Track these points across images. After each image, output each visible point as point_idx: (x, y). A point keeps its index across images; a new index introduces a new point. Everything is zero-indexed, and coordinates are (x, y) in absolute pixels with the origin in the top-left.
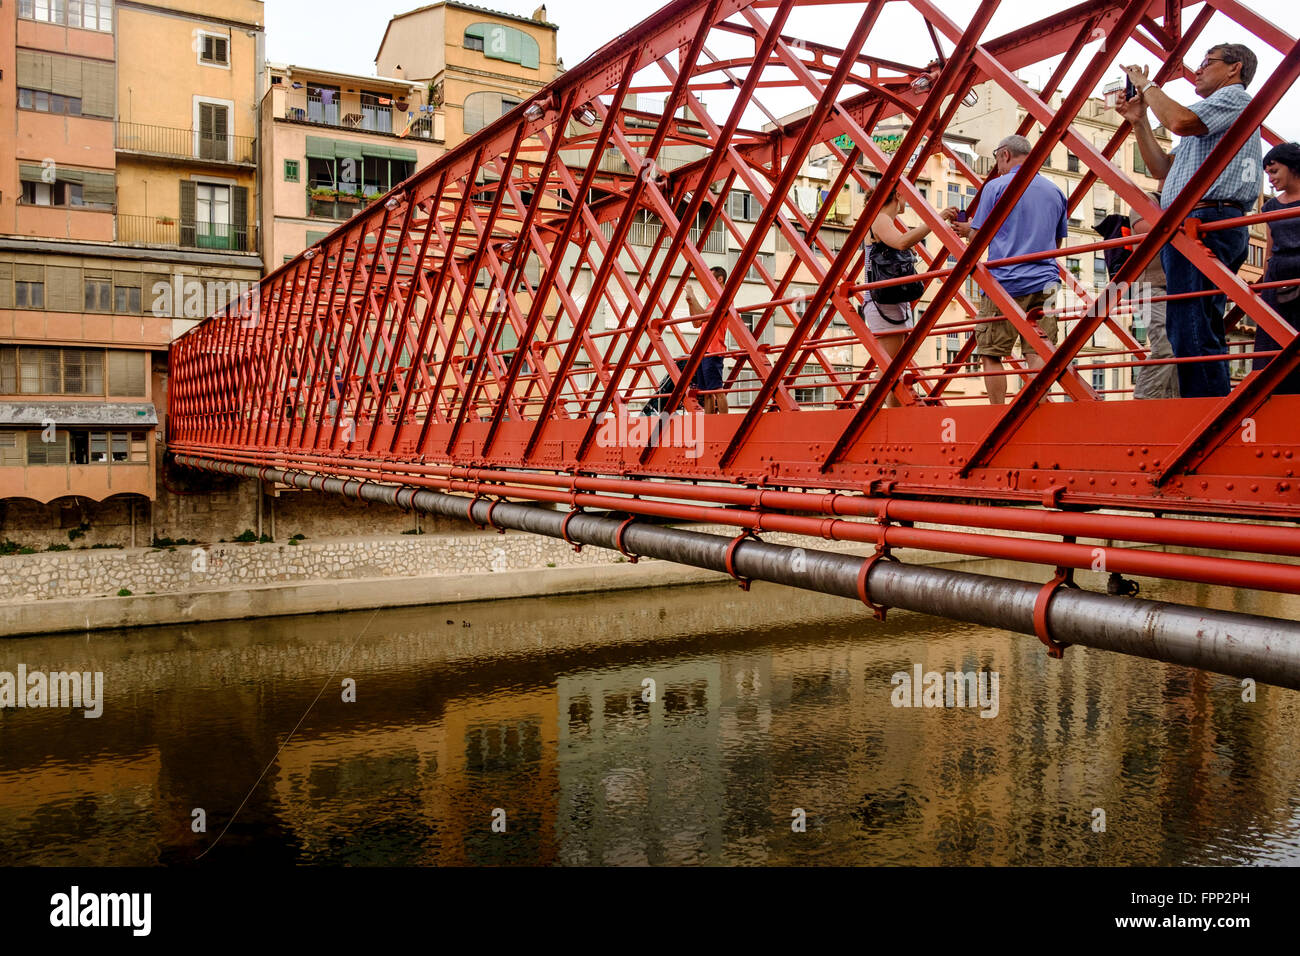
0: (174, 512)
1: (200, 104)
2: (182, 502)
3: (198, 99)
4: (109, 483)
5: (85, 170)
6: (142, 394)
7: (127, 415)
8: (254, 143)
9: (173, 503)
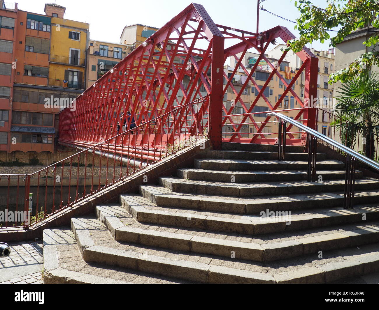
0: (58, 157)
1: (71, 50)
2: (61, 154)
3: (71, 49)
4: (42, 148)
5: (41, 67)
6: (52, 125)
7: (47, 130)
8: (85, 61)
9: (58, 154)
